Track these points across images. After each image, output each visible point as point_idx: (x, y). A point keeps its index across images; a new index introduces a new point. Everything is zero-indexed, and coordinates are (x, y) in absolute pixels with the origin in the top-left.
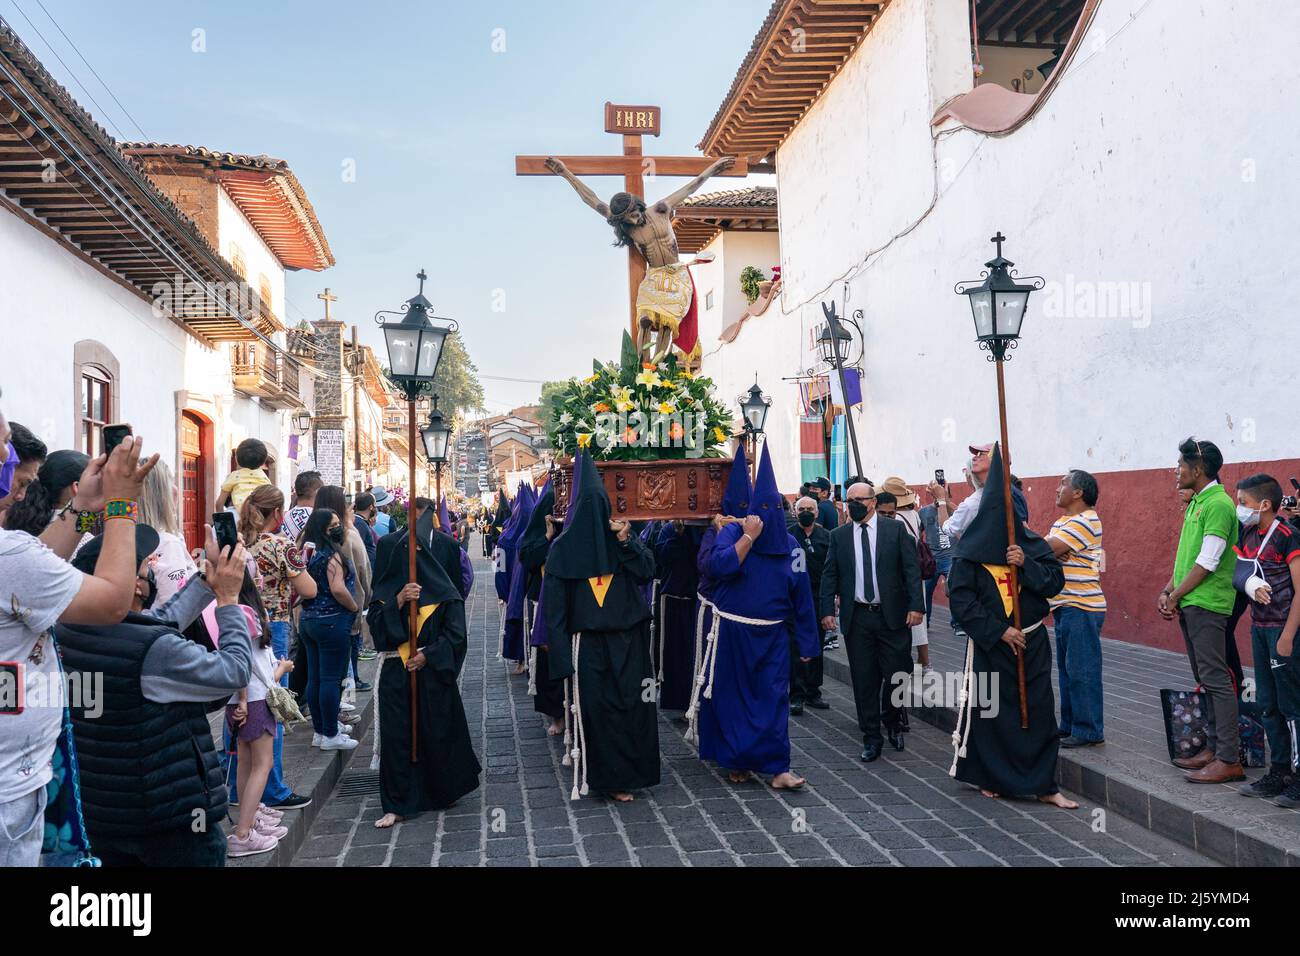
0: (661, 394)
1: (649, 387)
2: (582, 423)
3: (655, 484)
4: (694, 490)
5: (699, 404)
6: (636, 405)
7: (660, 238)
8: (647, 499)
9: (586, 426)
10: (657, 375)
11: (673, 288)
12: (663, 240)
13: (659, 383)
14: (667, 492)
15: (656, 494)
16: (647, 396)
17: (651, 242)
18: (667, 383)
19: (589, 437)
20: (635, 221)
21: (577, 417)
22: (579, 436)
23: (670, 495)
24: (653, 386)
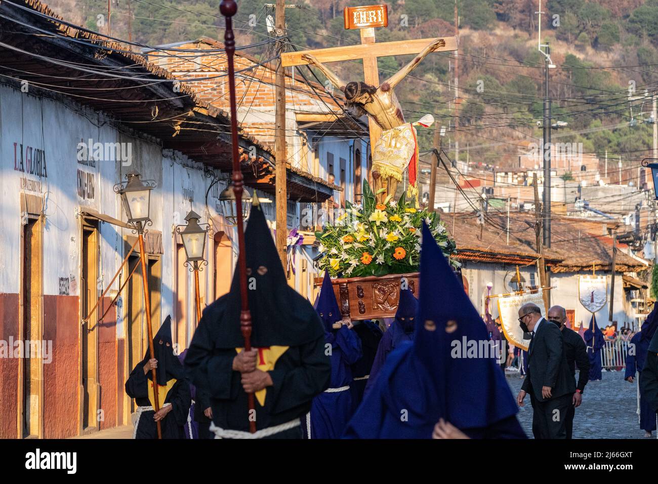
1: (378, 223)
2: (334, 251)
3: (385, 292)
5: (417, 232)
6: (371, 236)
7: (385, 109)
8: (380, 303)
9: (336, 252)
10: (385, 213)
11: (398, 145)
12: (388, 111)
14: (393, 298)
15: (386, 299)
16: (379, 228)
17: (379, 113)
18: (396, 218)
19: (338, 261)
20: (363, 101)
21: (330, 247)
22: (332, 260)
24: (381, 222)
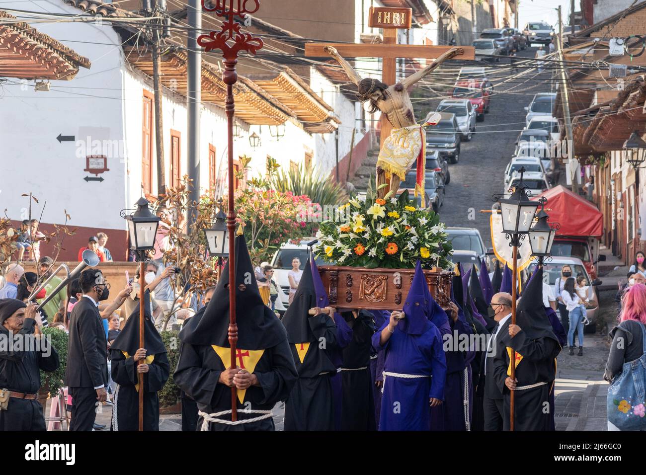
0: (387, 220)
1: (375, 217)
2: (330, 238)
3: (373, 284)
4: (400, 290)
5: (413, 230)
6: (367, 229)
7: (397, 109)
8: (366, 294)
9: (332, 240)
10: (383, 208)
11: (405, 145)
12: (399, 110)
13: (383, 215)
14: (381, 290)
15: (373, 291)
16: (376, 222)
17: (391, 112)
18: (394, 214)
19: (332, 248)
21: (327, 234)
22: (327, 247)
23: (382, 292)
24: (378, 216)
